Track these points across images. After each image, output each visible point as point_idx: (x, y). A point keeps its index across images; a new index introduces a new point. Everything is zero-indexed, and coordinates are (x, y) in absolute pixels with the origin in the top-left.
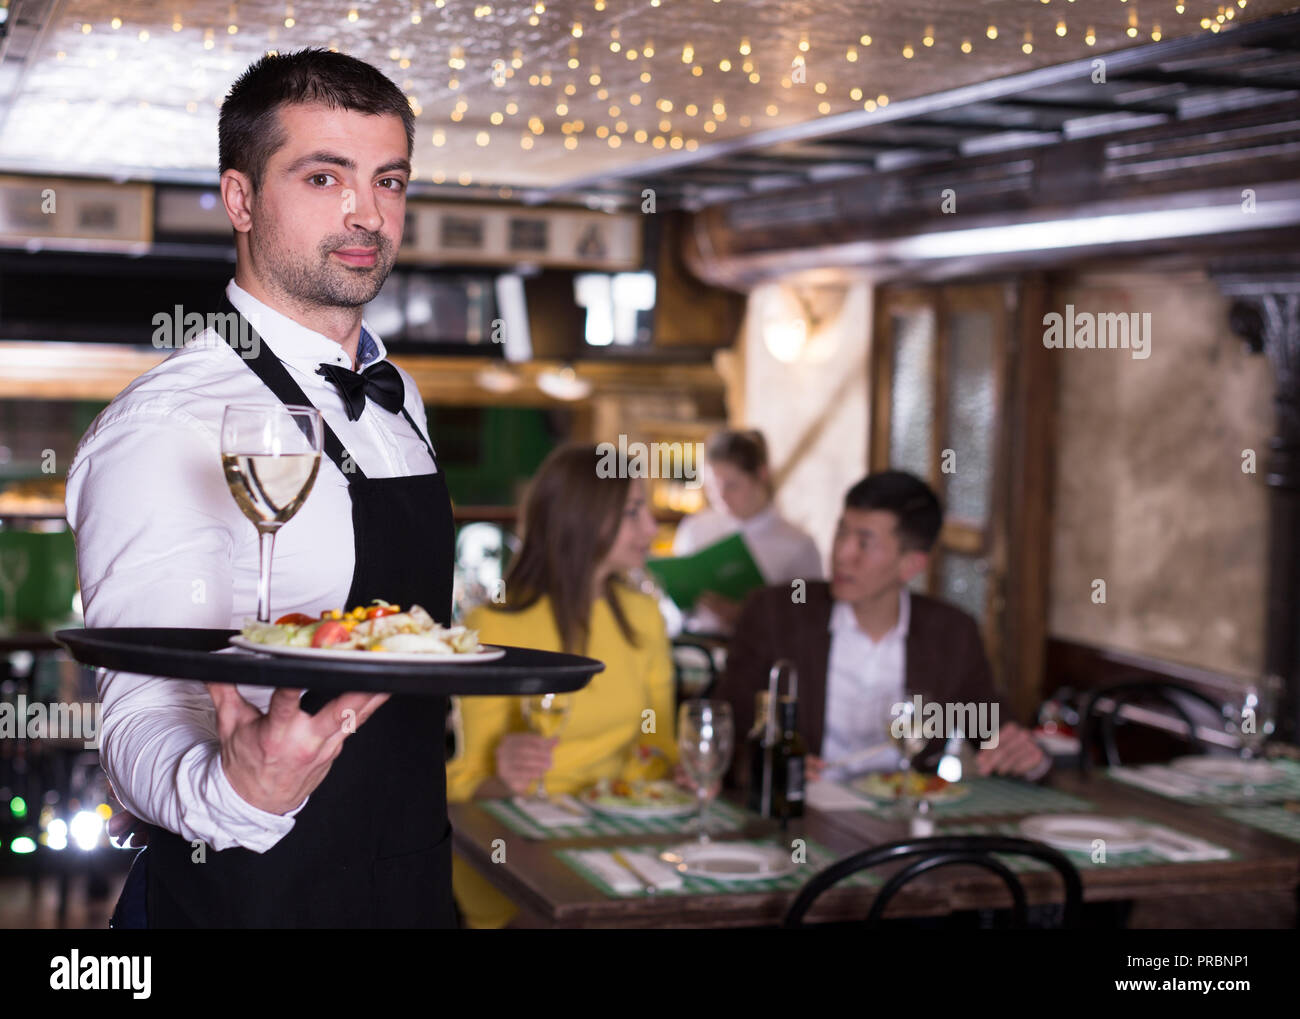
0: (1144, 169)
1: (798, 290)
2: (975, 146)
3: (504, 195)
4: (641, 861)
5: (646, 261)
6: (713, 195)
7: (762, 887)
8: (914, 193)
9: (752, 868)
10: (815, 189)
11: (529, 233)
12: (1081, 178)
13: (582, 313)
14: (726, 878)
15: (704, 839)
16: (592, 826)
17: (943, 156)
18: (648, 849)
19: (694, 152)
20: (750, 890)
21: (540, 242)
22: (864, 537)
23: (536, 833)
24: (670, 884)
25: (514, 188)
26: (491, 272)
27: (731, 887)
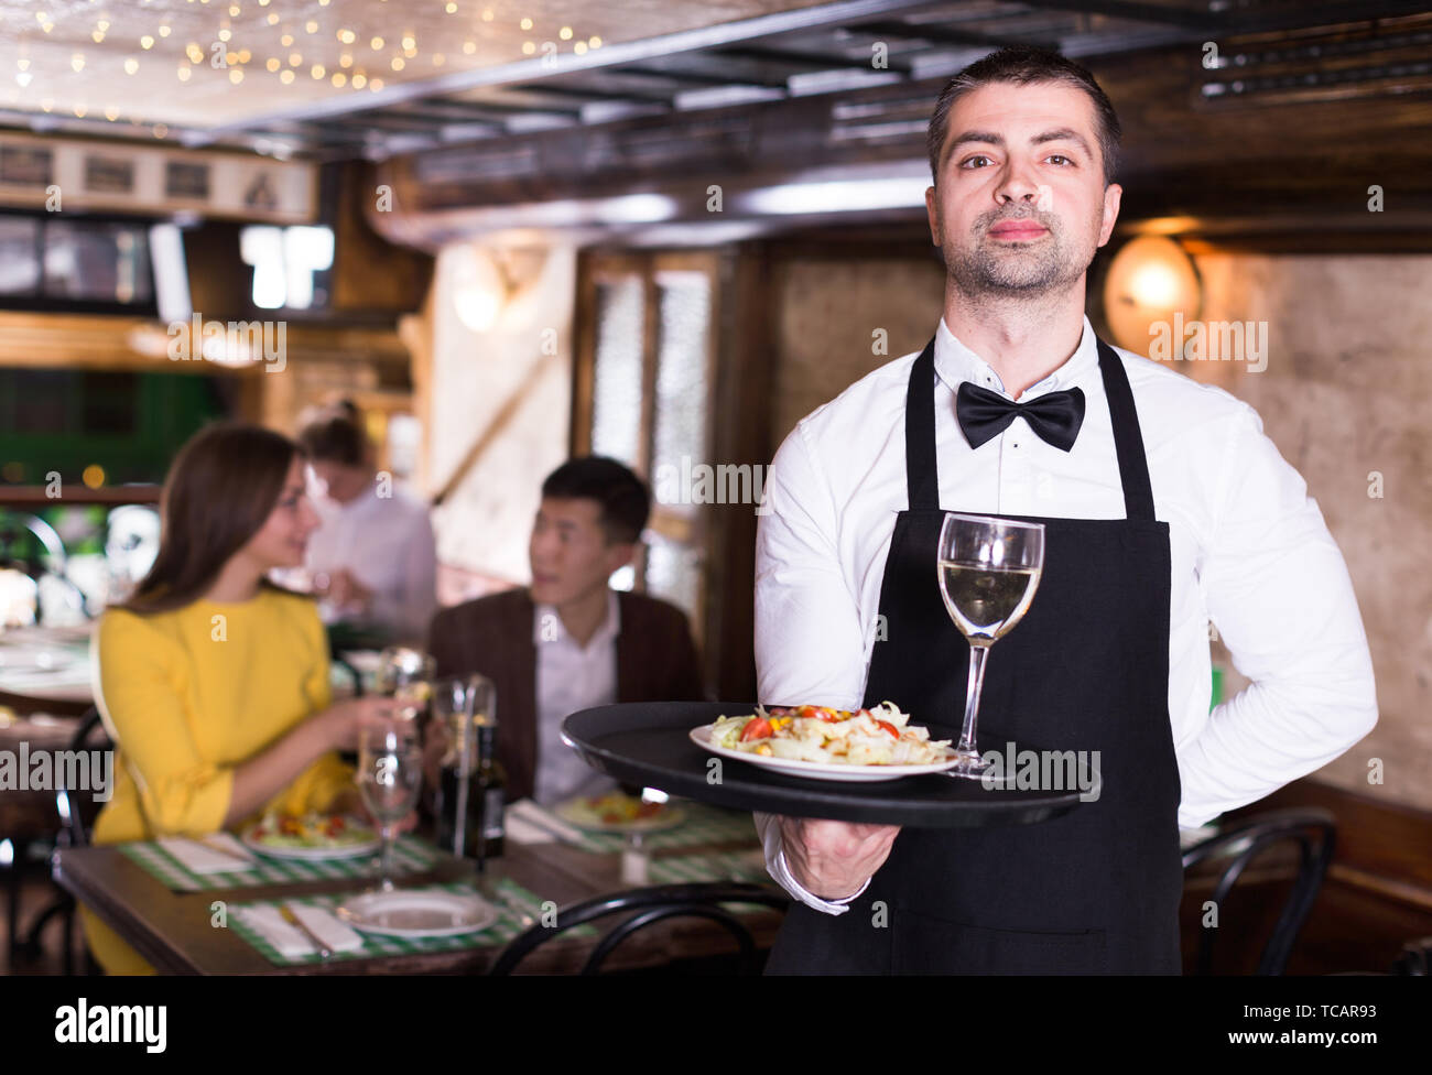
0: (874, 133)
1: (493, 252)
2: (691, 100)
3: (159, 134)
4: (313, 915)
5: (323, 215)
6: (400, 144)
7: (455, 943)
8: (624, 149)
9: (443, 920)
10: (514, 141)
11: (188, 177)
12: (805, 139)
13: (249, 271)
14: (413, 935)
15: (388, 886)
16: (256, 872)
17: (656, 110)
18: (324, 901)
19: (379, 94)
20: (442, 949)
21: (201, 189)
22: (564, 528)
23: (188, 884)
24: (347, 943)
25: (170, 127)
26: (144, 221)
27: (420, 946)
